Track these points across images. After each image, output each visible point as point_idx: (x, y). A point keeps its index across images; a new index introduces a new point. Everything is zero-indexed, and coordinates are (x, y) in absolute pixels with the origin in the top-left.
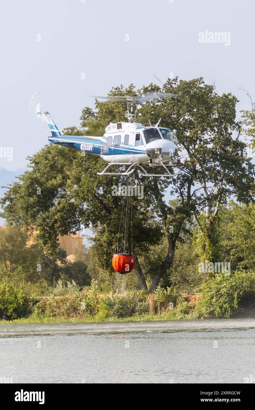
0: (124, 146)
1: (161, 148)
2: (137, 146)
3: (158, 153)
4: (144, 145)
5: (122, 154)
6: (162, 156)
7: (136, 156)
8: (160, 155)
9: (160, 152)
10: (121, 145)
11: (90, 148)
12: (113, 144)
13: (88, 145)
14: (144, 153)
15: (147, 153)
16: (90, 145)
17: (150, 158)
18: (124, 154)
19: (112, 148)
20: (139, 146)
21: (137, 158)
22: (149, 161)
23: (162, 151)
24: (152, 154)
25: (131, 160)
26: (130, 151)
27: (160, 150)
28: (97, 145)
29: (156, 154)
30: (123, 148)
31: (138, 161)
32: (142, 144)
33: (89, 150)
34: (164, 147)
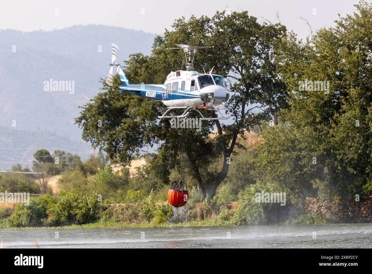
0: (181, 91)
1: (213, 93)
2: (192, 91)
3: (211, 97)
4: (198, 90)
5: (179, 99)
6: (215, 100)
7: (191, 100)
8: (212, 99)
9: (213, 97)
10: (179, 91)
11: (153, 95)
12: (171, 90)
13: (152, 92)
14: (198, 98)
15: (201, 98)
16: (154, 93)
17: (204, 102)
18: (181, 99)
19: (171, 93)
20: (193, 91)
21: (192, 102)
22: (203, 105)
23: (214, 96)
24: (205, 98)
25: (186, 104)
26: (186, 96)
27: (212, 94)
28: (160, 92)
29: (209, 98)
30: (180, 93)
31: (193, 105)
32: (196, 89)
33: (153, 97)
34: (216, 92)
